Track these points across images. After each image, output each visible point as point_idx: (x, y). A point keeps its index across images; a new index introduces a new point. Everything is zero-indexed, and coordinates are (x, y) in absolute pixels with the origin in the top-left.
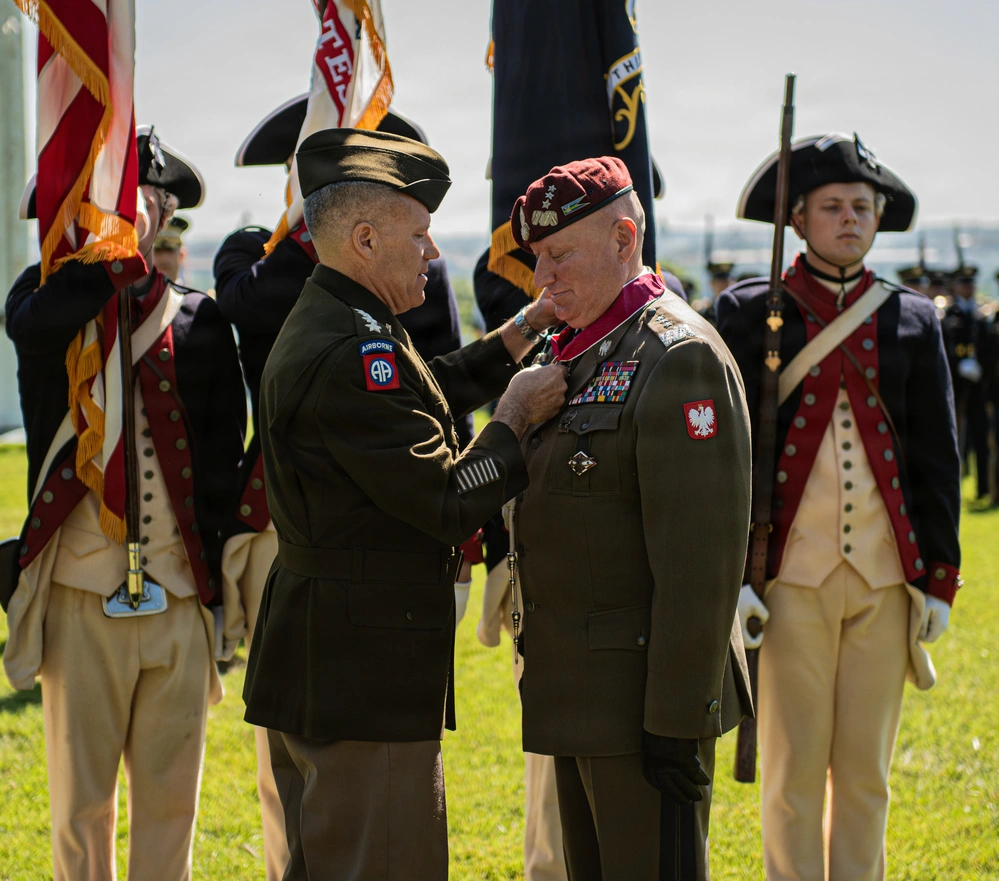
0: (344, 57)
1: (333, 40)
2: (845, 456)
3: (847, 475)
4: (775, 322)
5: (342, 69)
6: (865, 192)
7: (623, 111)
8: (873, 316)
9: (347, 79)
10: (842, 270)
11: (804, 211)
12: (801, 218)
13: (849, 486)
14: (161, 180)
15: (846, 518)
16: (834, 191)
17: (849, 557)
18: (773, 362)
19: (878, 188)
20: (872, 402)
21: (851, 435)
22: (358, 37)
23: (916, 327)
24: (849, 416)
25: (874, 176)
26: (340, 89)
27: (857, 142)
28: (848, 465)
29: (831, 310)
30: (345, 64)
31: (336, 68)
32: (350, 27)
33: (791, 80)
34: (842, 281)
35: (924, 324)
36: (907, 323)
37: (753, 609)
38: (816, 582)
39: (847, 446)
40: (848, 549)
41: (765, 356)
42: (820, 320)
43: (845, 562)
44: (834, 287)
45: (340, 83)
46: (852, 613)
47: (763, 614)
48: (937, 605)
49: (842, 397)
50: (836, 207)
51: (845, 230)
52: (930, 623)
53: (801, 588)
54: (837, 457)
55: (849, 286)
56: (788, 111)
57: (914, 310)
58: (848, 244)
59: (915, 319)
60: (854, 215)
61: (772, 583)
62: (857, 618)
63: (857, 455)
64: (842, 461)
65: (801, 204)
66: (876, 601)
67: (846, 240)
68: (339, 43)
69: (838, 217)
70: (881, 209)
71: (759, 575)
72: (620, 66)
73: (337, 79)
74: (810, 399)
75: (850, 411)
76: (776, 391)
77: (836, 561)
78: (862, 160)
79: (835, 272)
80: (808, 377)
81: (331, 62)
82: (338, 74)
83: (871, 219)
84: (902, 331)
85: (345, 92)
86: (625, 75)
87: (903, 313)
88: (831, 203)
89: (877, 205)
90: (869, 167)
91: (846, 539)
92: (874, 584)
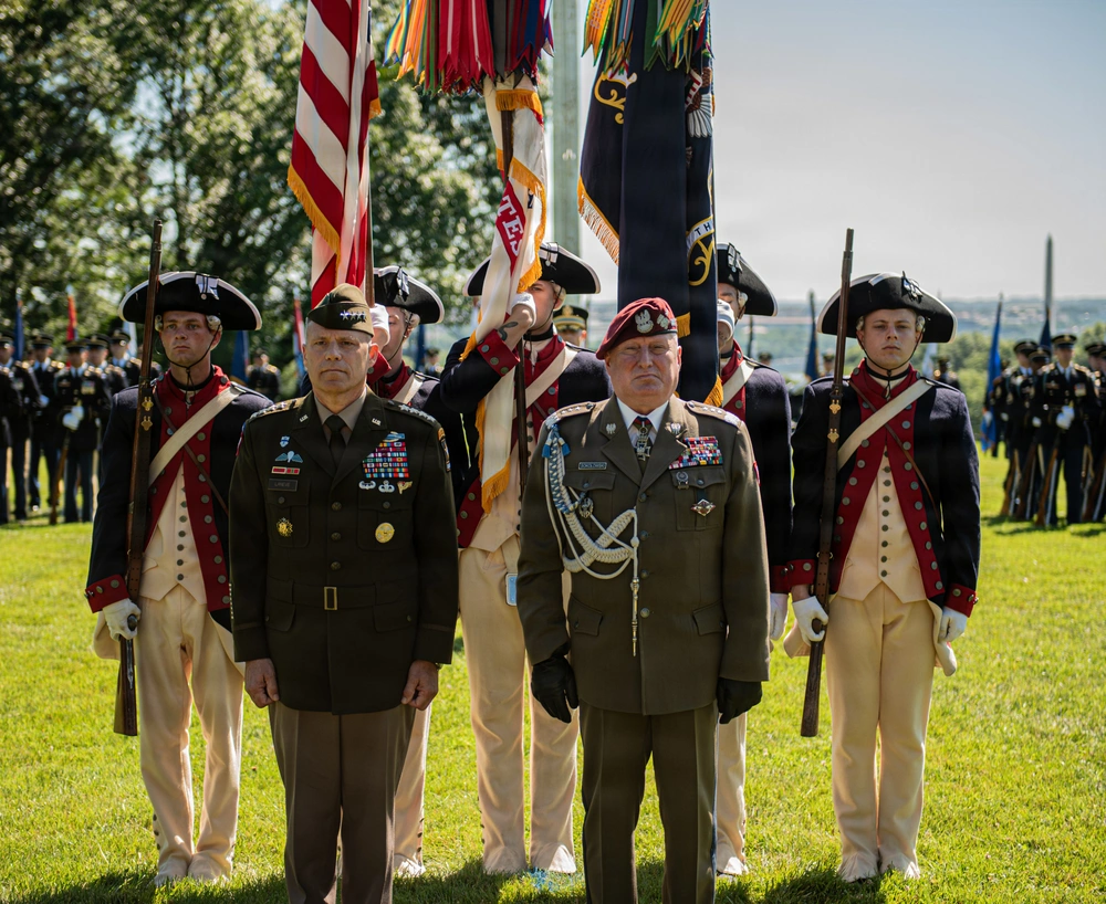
0: (518, 221)
1: (510, 209)
2: (885, 505)
3: (885, 521)
4: (835, 408)
5: (515, 230)
6: (907, 316)
7: (701, 258)
8: (912, 404)
9: (519, 236)
10: (889, 371)
11: (863, 328)
12: (862, 333)
13: (885, 528)
14: (406, 303)
15: (883, 551)
16: (883, 315)
17: (885, 579)
18: (833, 436)
19: (918, 312)
20: (908, 466)
21: (891, 491)
22: (530, 206)
23: (945, 412)
24: (889, 477)
25: (915, 304)
26: (513, 244)
27: (904, 279)
28: (886, 513)
29: (880, 399)
30: (517, 226)
31: (510, 229)
32: (523, 201)
33: (850, 233)
34: (889, 379)
35: (952, 410)
36: (938, 409)
37: (816, 613)
38: (862, 596)
39: (886, 499)
40: (884, 574)
41: (828, 432)
42: (872, 407)
43: (882, 582)
44: (884, 383)
45: (513, 240)
46: (889, 621)
47: (824, 618)
48: (953, 615)
49: (885, 462)
50: (883, 326)
51: (890, 343)
52: (948, 627)
53: (853, 600)
54: (878, 506)
55: (894, 383)
56: (848, 256)
57: (946, 400)
58: (891, 354)
59: (946, 406)
60: (895, 333)
61: (833, 596)
62: (894, 624)
63: (894, 506)
64: (882, 510)
65: (861, 323)
66: (905, 612)
67: (889, 350)
68: (513, 211)
69: (884, 335)
70: (921, 327)
71: (822, 589)
72: (701, 225)
73: (511, 237)
74: (861, 464)
75: (890, 473)
76: (837, 458)
77: (877, 582)
78: (905, 291)
79: (884, 373)
80: (860, 448)
81: (506, 225)
82: (511, 233)
83: (911, 335)
84: (934, 415)
85: (516, 247)
86: (704, 233)
87: (937, 402)
88: (880, 323)
89: (918, 324)
90: (912, 297)
91: (883, 566)
92: (905, 599)
